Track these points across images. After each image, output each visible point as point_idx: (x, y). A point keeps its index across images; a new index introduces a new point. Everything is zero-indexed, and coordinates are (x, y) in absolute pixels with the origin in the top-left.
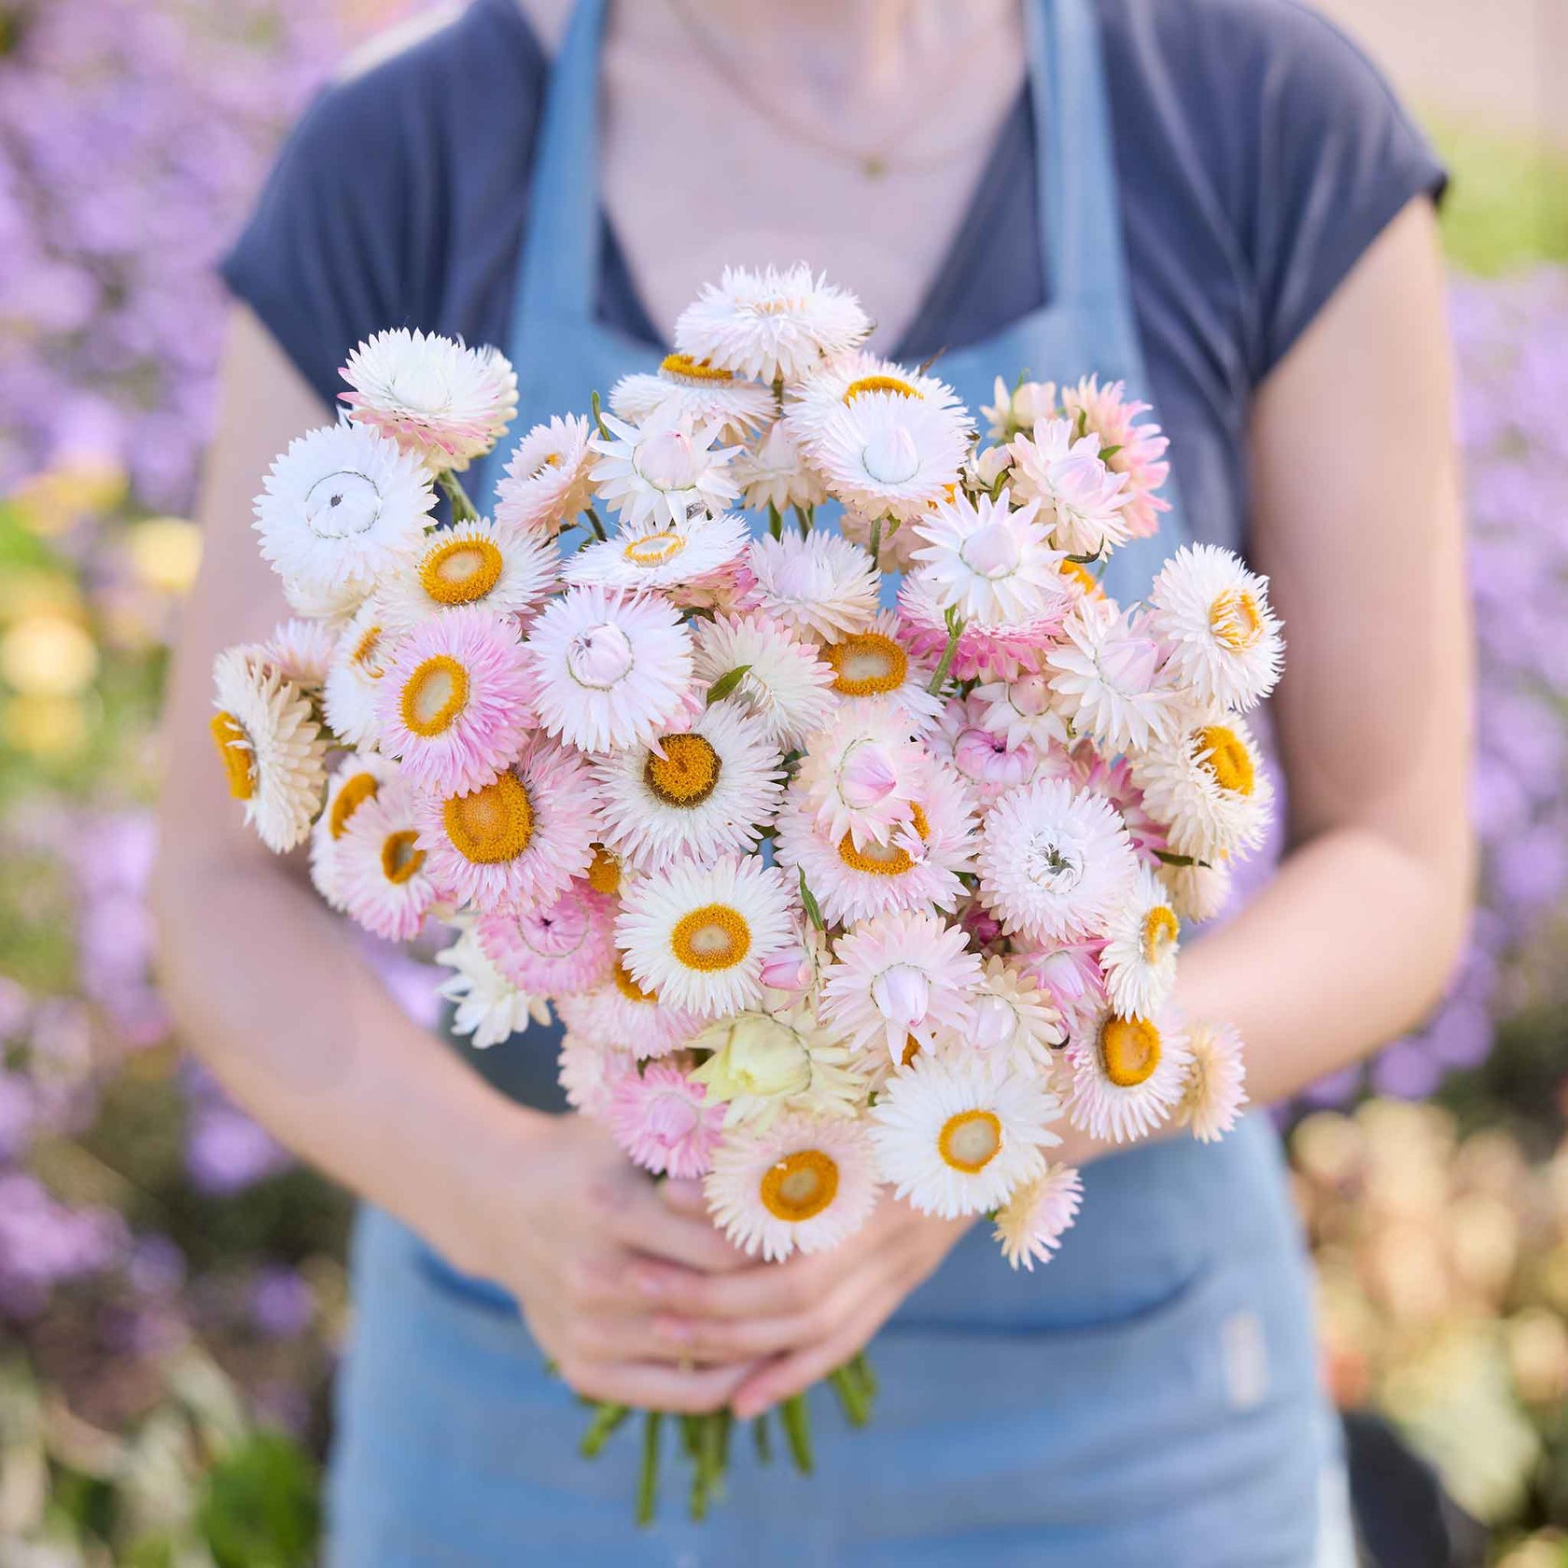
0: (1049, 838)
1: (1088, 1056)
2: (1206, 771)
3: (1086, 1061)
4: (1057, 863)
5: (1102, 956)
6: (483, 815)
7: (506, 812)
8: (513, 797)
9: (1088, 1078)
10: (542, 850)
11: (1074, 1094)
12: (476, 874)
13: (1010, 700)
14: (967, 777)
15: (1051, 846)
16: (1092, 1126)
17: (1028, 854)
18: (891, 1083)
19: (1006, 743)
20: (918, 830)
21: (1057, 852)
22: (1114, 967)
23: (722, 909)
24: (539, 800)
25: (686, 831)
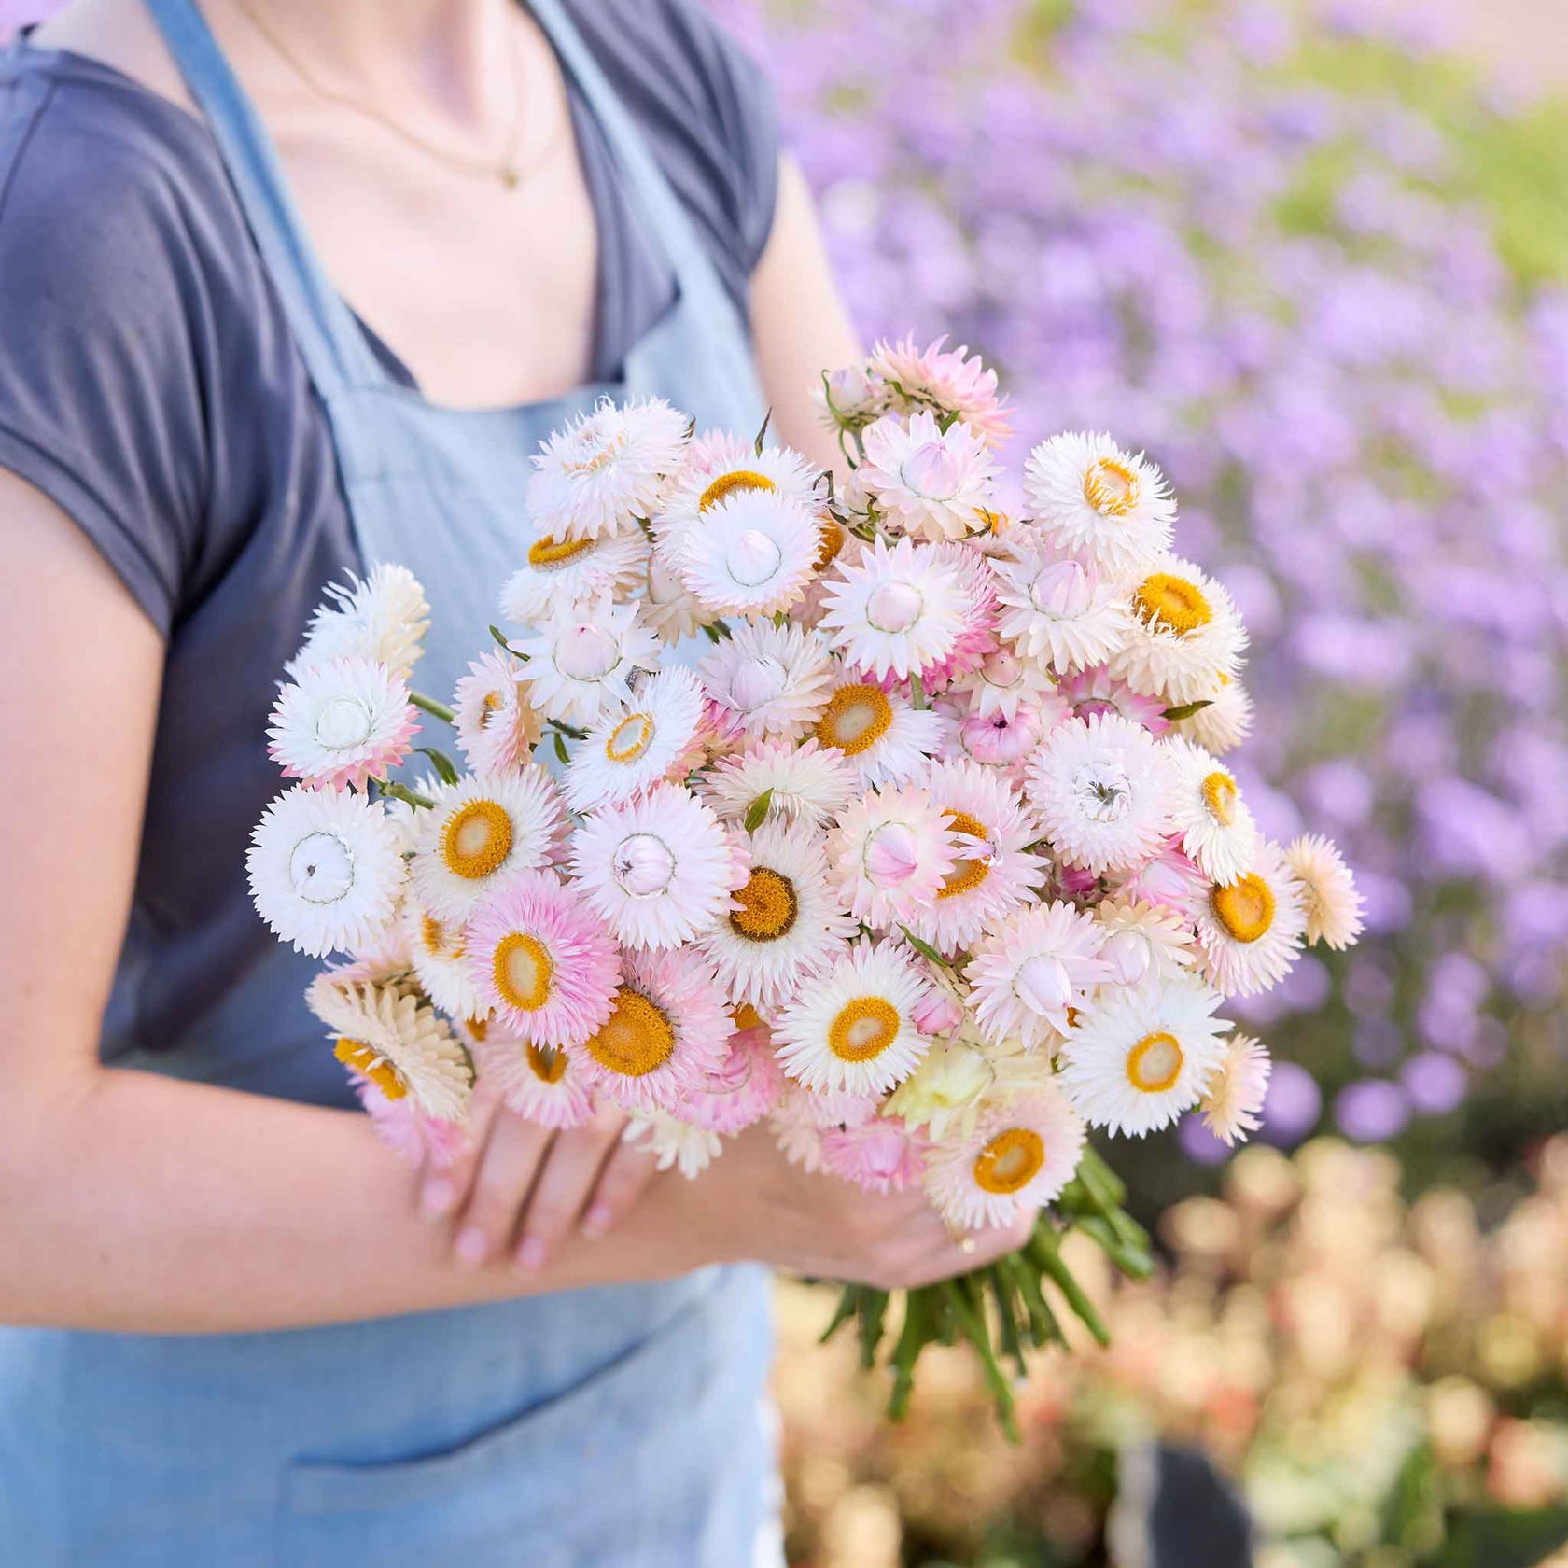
0: (1086, 778)
1: (1210, 932)
2: (1165, 629)
3: (1212, 937)
4: (1105, 794)
5: (1186, 847)
6: (624, 1036)
7: (640, 1024)
8: (639, 1009)
9: (1219, 950)
10: (689, 1037)
11: (1213, 970)
12: (646, 1083)
13: (986, 680)
14: (989, 764)
15: (1093, 784)
16: (1241, 988)
17: (1078, 803)
18: (1065, 1048)
19: (1003, 716)
20: (976, 835)
21: (1101, 785)
22: (1200, 851)
23: (860, 1001)
24: (661, 999)
25: (795, 956)
